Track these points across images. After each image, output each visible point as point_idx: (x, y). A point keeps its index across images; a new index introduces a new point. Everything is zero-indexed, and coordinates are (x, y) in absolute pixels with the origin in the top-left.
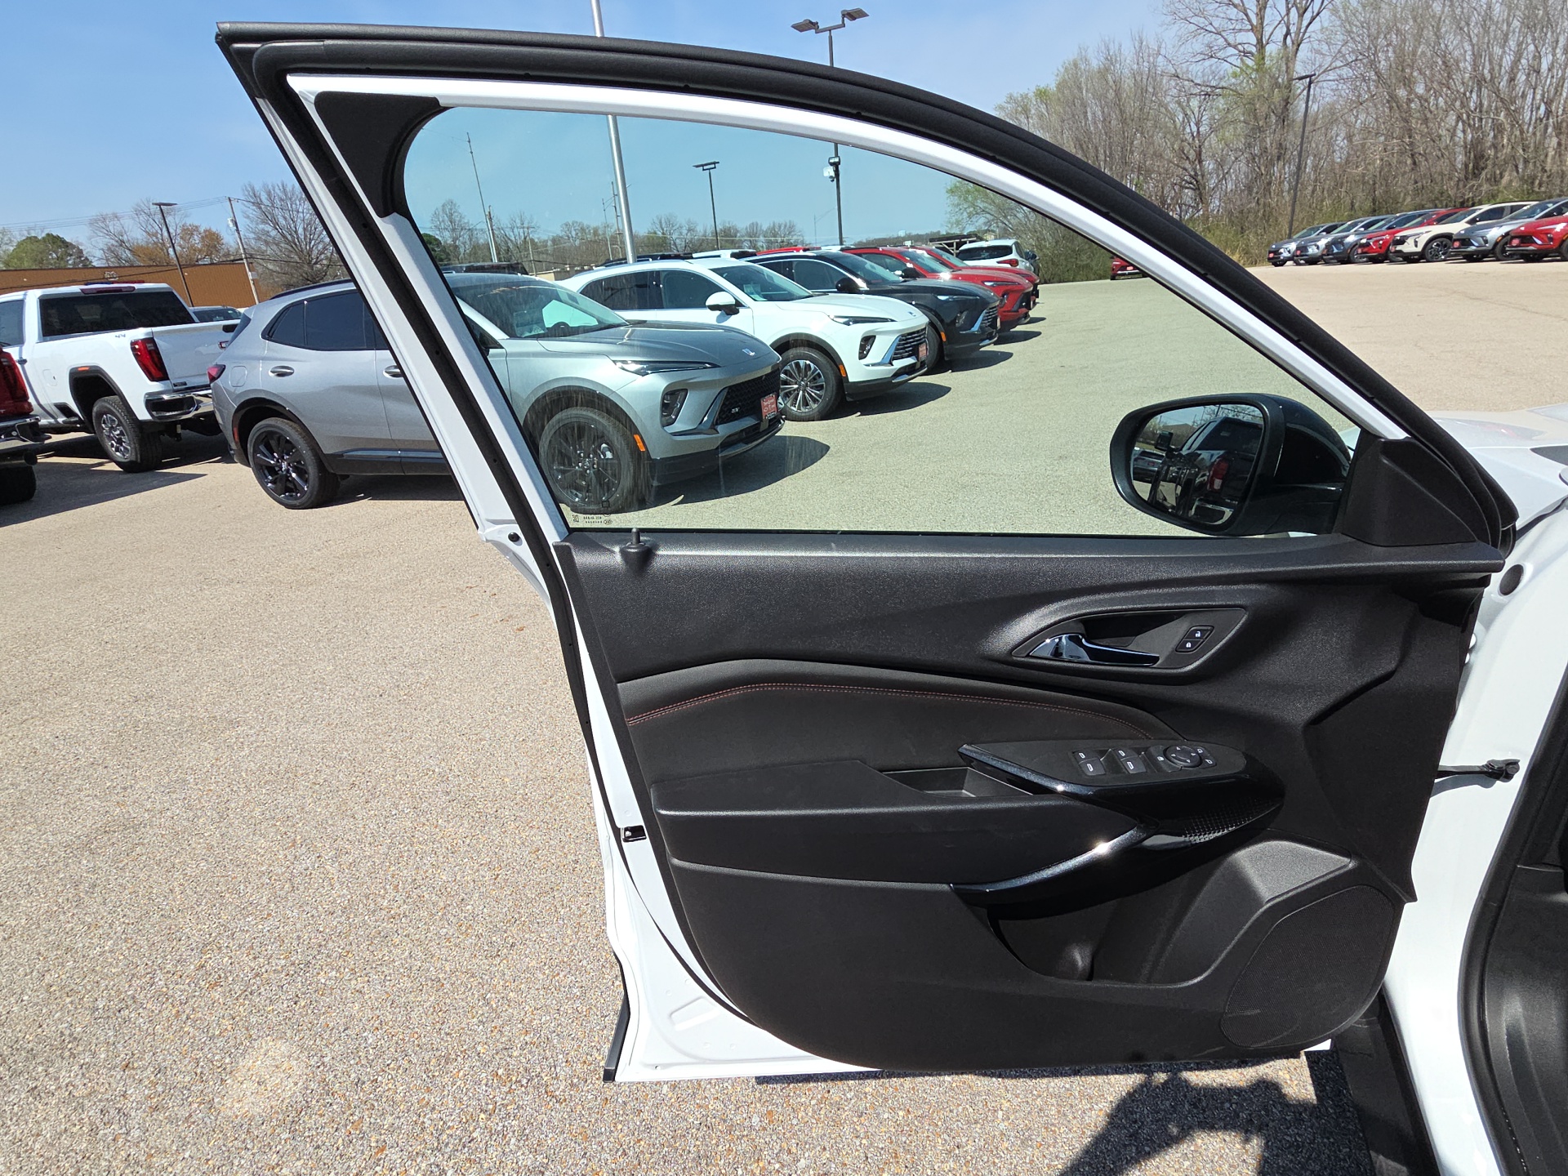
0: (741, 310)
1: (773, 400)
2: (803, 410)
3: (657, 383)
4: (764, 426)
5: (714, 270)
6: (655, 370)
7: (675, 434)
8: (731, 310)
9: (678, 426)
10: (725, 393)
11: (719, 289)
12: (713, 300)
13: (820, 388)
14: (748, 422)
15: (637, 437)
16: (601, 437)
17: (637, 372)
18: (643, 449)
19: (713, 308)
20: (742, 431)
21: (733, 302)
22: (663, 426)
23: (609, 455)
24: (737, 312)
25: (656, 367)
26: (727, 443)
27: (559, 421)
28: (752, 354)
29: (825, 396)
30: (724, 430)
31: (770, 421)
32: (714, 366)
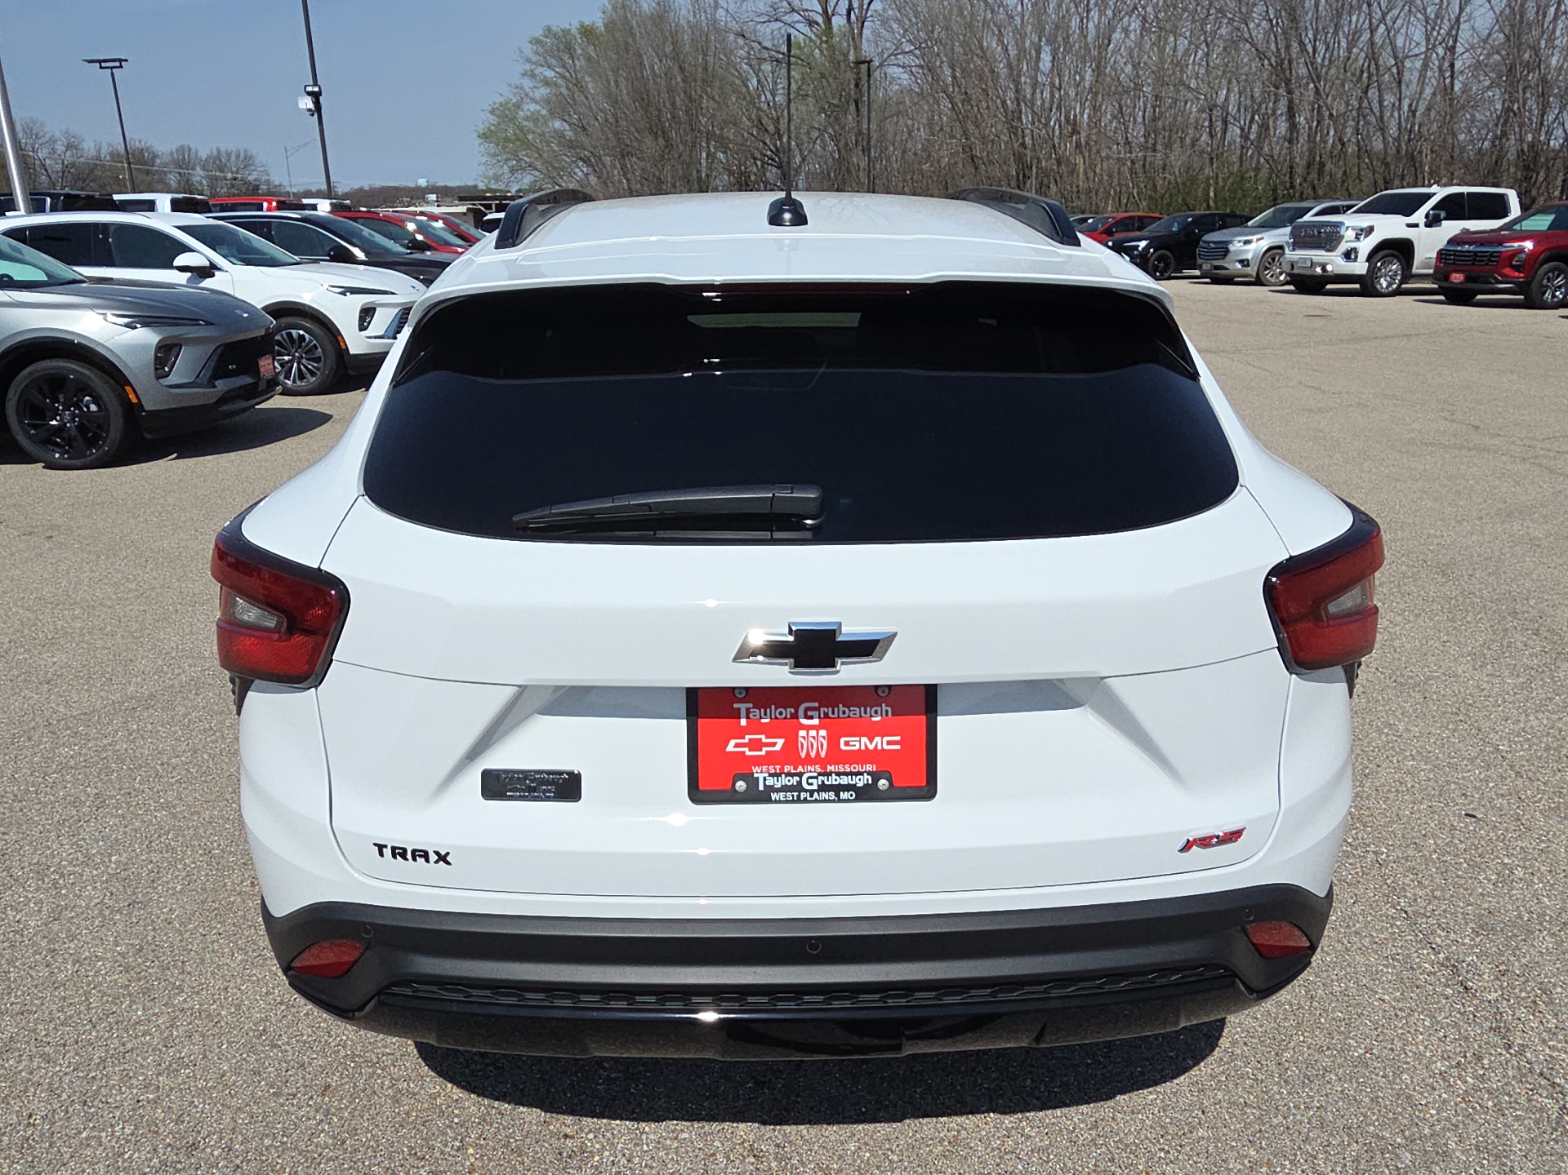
0: (217, 273)
1: (270, 361)
2: (298, 383)
3: (147, 337)
4: (262, 386)
5: (178, 227)
6: (145, 325)
7: (170, 387)
8: (208, 271)
9: (173, 379)
10: (221, 348)
11: (188, 249)
12: (182, 260)
13: (318, 360)
14: (246, 380)
15: (128, 388)
16: (84, 389)
17: (127, 326)
18: (135, 400)
19: (183, 269)
20: (240, 388)
21: (207, 264)
22: (158, 378)
23: (93, 408)
24: (213, 275)
25: (147, 322)
26: (224, 399)
27: (30, 374)
28: (245, 315)
29: (322, 370)
30: (222, 385)
31: (268, 381)
32: (208, 323)
